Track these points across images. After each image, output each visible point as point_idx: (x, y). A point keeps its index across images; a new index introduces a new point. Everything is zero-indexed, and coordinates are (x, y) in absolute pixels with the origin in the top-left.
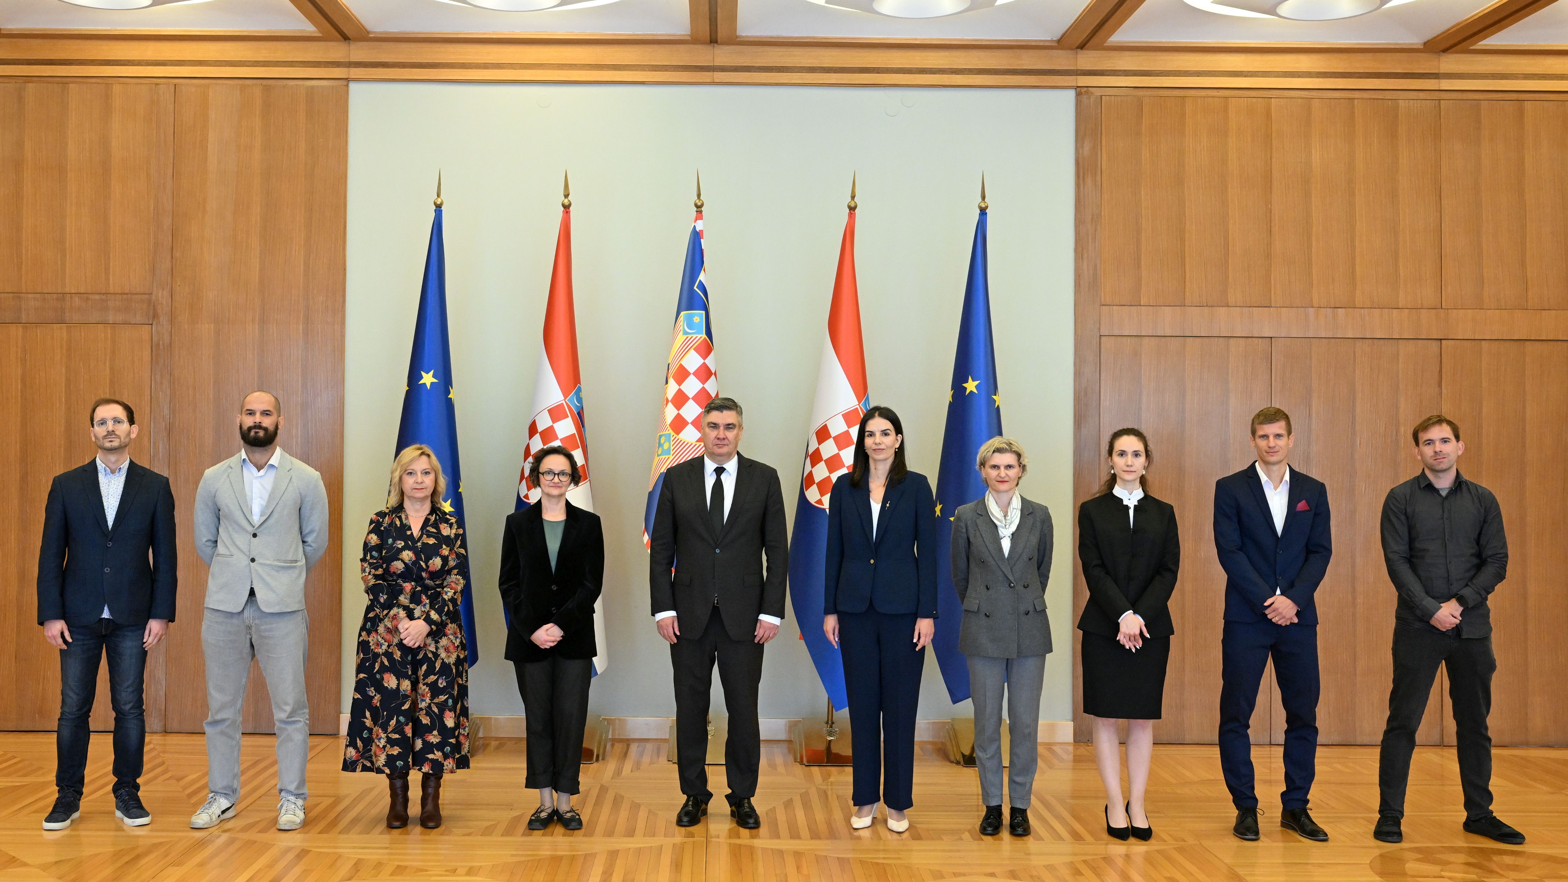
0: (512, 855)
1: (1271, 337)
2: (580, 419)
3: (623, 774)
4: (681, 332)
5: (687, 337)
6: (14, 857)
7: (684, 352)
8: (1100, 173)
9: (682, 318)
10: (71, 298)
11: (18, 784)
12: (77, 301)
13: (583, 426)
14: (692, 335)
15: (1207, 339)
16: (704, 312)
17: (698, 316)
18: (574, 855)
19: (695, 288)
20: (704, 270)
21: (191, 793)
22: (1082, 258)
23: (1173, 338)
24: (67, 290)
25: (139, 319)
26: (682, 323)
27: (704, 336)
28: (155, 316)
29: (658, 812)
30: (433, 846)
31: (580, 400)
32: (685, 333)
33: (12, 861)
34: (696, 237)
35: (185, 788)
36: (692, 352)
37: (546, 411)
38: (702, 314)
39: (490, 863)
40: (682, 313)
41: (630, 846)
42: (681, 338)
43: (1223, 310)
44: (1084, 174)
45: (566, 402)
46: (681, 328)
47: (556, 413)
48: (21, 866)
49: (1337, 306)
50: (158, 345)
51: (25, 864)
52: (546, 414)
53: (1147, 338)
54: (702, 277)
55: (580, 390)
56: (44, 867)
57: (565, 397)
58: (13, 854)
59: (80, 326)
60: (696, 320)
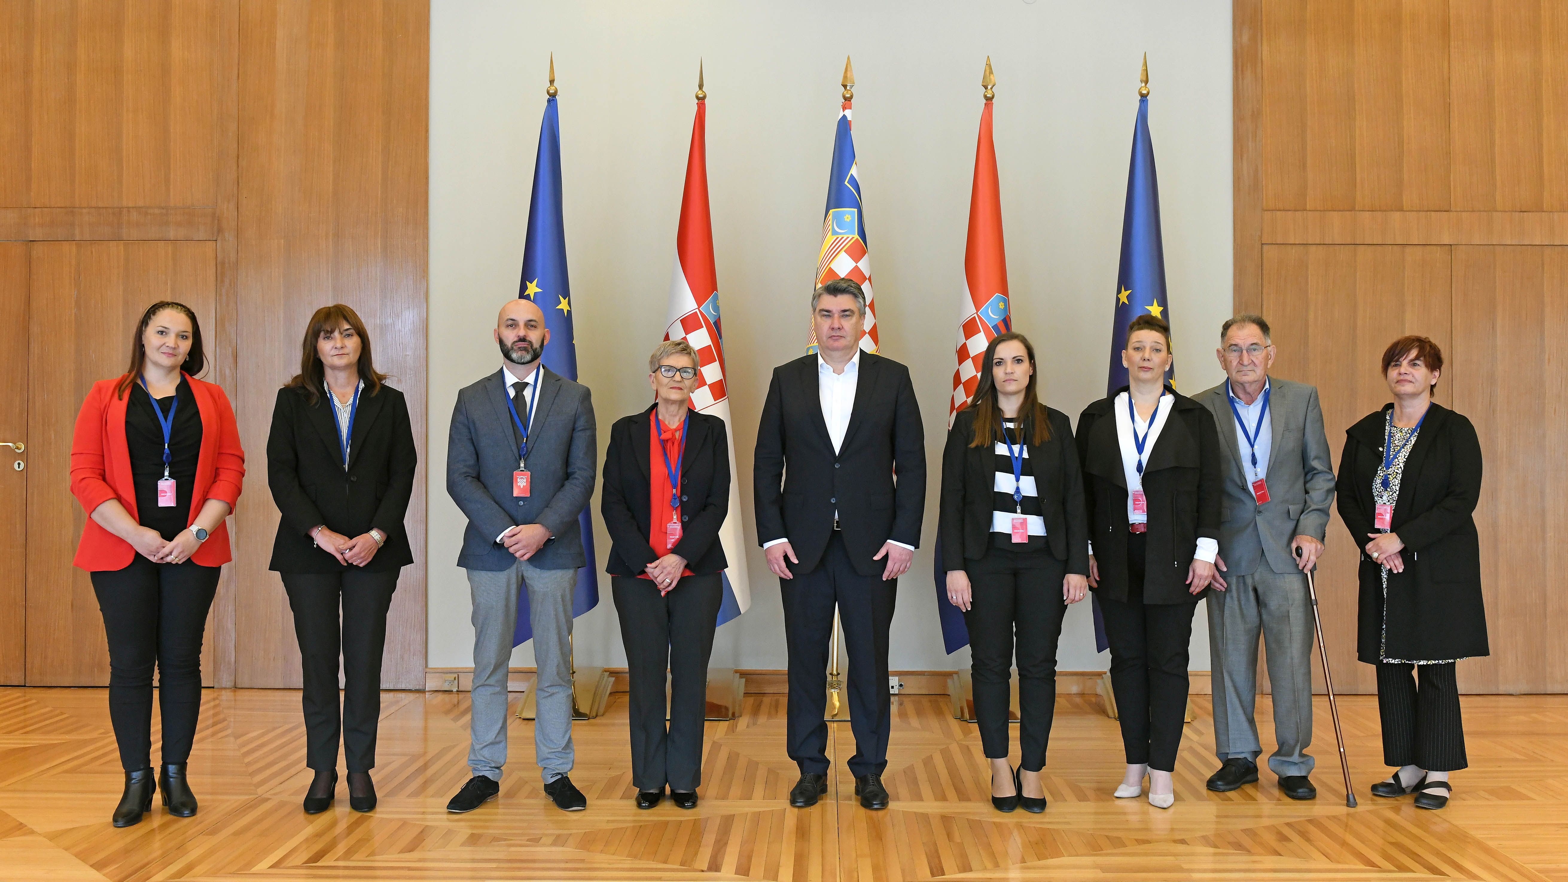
0: (608, 821)
1: (1451, 245)
2: (716, 330)
3: (737, 730)
4: (830, 232)
5: (837, 238)
6: (21, 824)
7: (833, 254)
8: (1260, 65)
9: (831, 217)
10: (129, 211)
11: (56, 742)
12: (134, 216)
13: (721, 337)
14: (843, 236)
15: (1379, 247)
16: (856, 210)
17: (849, 214)
18: (681, 822)
19: (846, 183)
20: (856, 163)
21: (248, 751)
22: (1242, 159)
23: (1342, 246)
24: (125, 204)
25: (202, 235)
26: (830, 222)
27: (856, 236)
28: (220, 230)
29: (778, 771)
30: (515, 811)
31: (716, 308)
32: (835, 233)
33: (20, 829)
34: (844, 126)
35: (243, 745)
36: (843, 254)
37: (679, 323)
38: (852, 213)
39: (580, 831)
40: (831, 211)
41: (746, 810)
42: (830, 239)
43: (1397, 215)
44: (1242, 66)
45: (699, 310)
46: (830, 227)
47: (690, 323)
48: (25, 834)
49: (1523, 210)
50: (223, 263)
51: (32, 832)
52: (679, 326)
53: (1314, 247)
54: (854, 171)
55: (716, 298)
56: (53, 837)
57: (699, 305)
58: (21, 820)
59: (139, 243)
60: (848, 218)
